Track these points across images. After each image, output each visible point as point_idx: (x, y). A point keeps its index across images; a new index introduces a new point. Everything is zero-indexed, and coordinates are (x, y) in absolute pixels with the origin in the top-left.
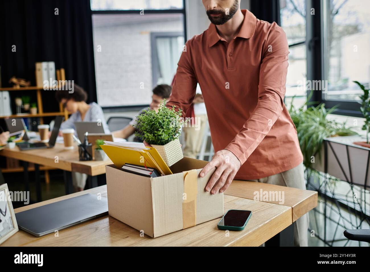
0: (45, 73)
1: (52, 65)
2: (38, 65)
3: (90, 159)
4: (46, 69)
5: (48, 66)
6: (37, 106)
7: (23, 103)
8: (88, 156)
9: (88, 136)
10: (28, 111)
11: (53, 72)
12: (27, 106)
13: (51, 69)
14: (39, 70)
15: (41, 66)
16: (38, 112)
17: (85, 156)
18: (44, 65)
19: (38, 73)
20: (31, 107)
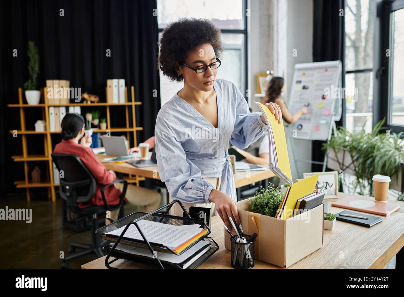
0: (115, 90)
1: (122, 82)
2: (109, 82)
4: (116, 86)
5: (118, 83)
6: (106, 122)
7: (93, 119)
10: (98, 127)
11: (123, 89)
12: (96, 122)
13: (122, 86)
14: (110, 86)
15: (112, 83)
16: (107, 127)
18: (115, 82)
19: (109, 90)
20: (100, 122)
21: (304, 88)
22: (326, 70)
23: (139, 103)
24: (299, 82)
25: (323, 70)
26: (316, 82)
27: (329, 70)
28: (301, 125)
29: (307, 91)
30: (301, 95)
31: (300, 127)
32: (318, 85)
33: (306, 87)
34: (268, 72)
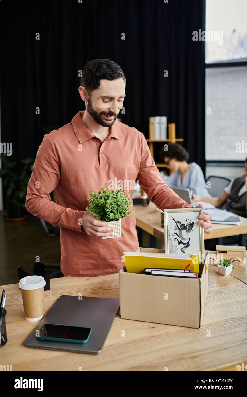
0: (157, 127)
1: (164, 119)
2: (152, 119)
4: (158, 123)
5: (160, 120)
11: (164, 126)
13: (163, 123)
14: (153, 124)
15: (154, 120)
18: (157, 119)
19: (151, 127)
23: (181, 140)
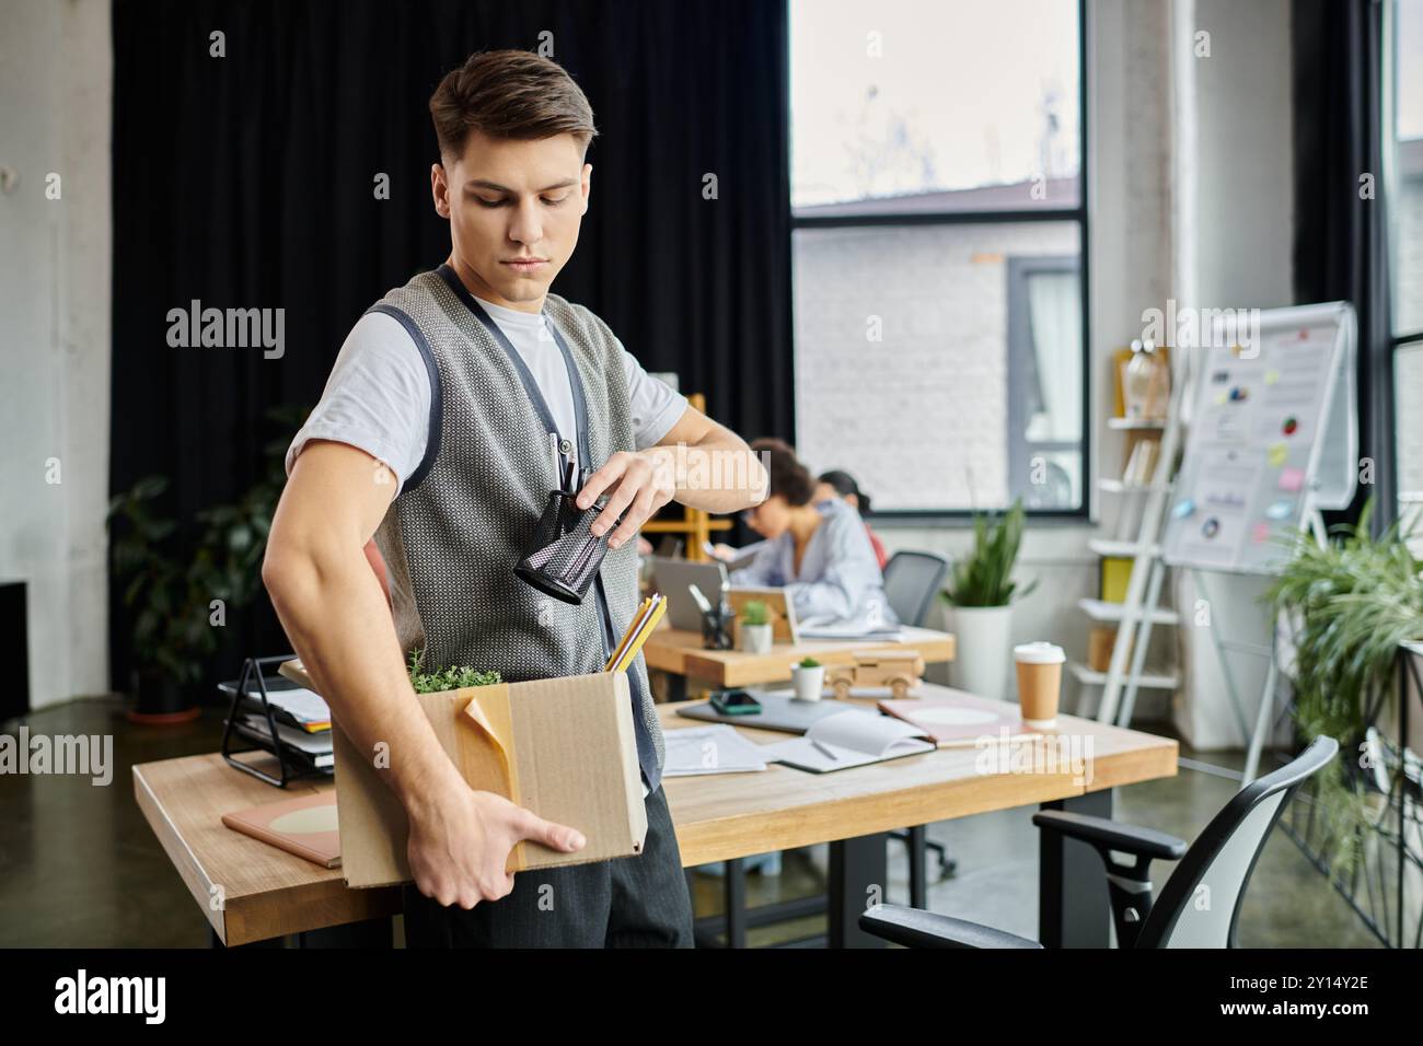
3: (730, 647)
8: (725, 641)
9: (730, 593)
17: (717, 639)
21: (1236, 396)
22: (1304, 336)
24: (1222, 377)
25: (1294, 336)
26: (1271, 377)
27: (1313, 333)
28: (1215, 524)
29: (1243, 408)
30: (1224, 420)
31: (1211, 529)
32: (1275, 387)
33: (1241, 394)
34: (1135, 346)
